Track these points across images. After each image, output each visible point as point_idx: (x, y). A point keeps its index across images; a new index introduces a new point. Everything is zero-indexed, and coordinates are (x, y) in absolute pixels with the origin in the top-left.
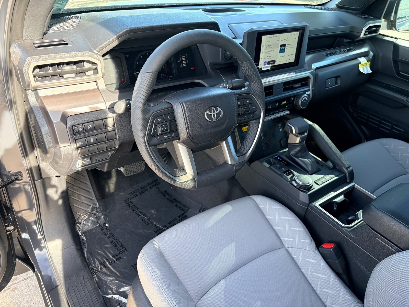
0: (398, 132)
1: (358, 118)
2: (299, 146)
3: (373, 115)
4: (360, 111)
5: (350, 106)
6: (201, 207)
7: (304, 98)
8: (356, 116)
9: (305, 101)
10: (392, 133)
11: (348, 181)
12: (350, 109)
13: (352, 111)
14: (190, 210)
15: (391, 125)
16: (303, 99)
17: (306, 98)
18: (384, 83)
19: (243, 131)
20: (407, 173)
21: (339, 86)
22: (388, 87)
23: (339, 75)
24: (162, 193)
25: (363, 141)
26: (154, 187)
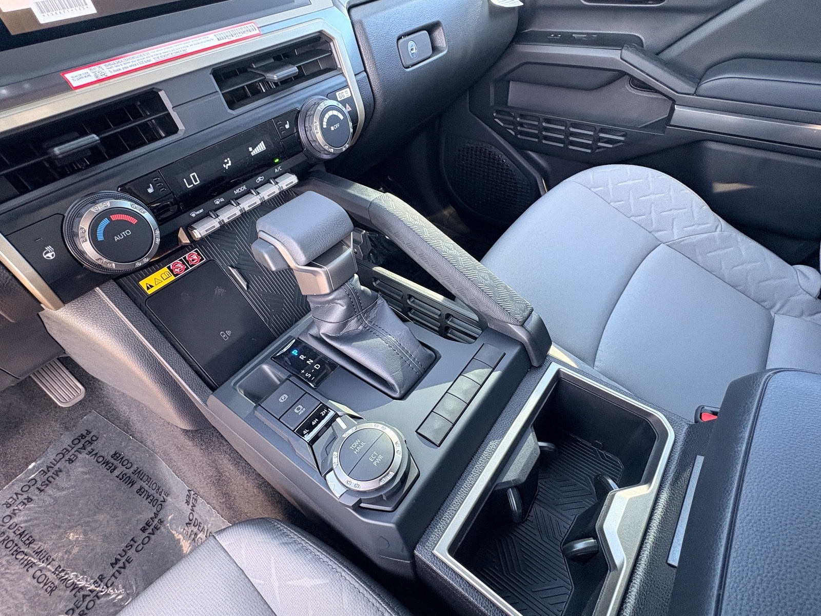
0: (610, 146)
1: (519, 136)
2: (339, 302)
3: (548, 121)
4: (518, 119)
5: (495, 114)
6: (189, 491)
7: (327, 116)
8: (513, 133)
9: (337, 125)
10: (597, 151)
11: (535, 364)
12: (497, 120)
13: (502, 124)
14: (169, 499)
15: (591, 133)
16: (325, 120)
17: (335, 113)
18: (556, 34)
19: (150, 292)
20: (659, 243)
21: (444, 55)
22: (568, 39)
23: (434, 20)
24: (107, 463)
25: (542, 193)
26: (80, 456)
